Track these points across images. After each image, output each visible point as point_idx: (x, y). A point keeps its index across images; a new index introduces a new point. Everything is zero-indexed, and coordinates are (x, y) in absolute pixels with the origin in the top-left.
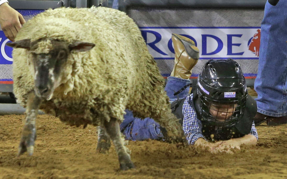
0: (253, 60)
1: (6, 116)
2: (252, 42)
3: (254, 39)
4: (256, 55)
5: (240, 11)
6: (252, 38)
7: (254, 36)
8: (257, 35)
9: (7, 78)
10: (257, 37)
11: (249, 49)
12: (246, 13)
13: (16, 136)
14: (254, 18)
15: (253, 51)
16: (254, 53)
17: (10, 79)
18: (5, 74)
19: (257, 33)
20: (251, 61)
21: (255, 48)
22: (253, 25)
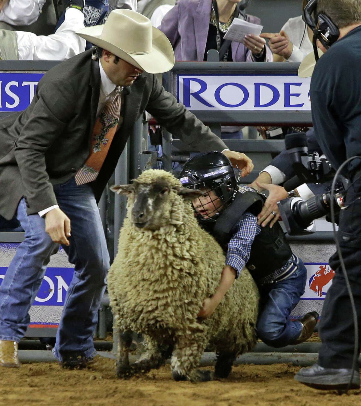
0: (315, 301)
1: (34, 364)
2: (314, 280)
3: (316, 277)
4: (319, 295)
5: (300, 246)
6: (314, 275)
7: (316, 274)
8: (320, 272)
9: (36, 321)
10: (320, 275)
11: (311, 288)
12: (307, 246)
13: (45, 387)
14: (316, 253)
15: (315, 290)
16: (317, 293)
17: (39, 322)
18: (34, 317)
19: (320, 269)
20: (312, 302)
21: (317, 287)
22: (315, 261)
